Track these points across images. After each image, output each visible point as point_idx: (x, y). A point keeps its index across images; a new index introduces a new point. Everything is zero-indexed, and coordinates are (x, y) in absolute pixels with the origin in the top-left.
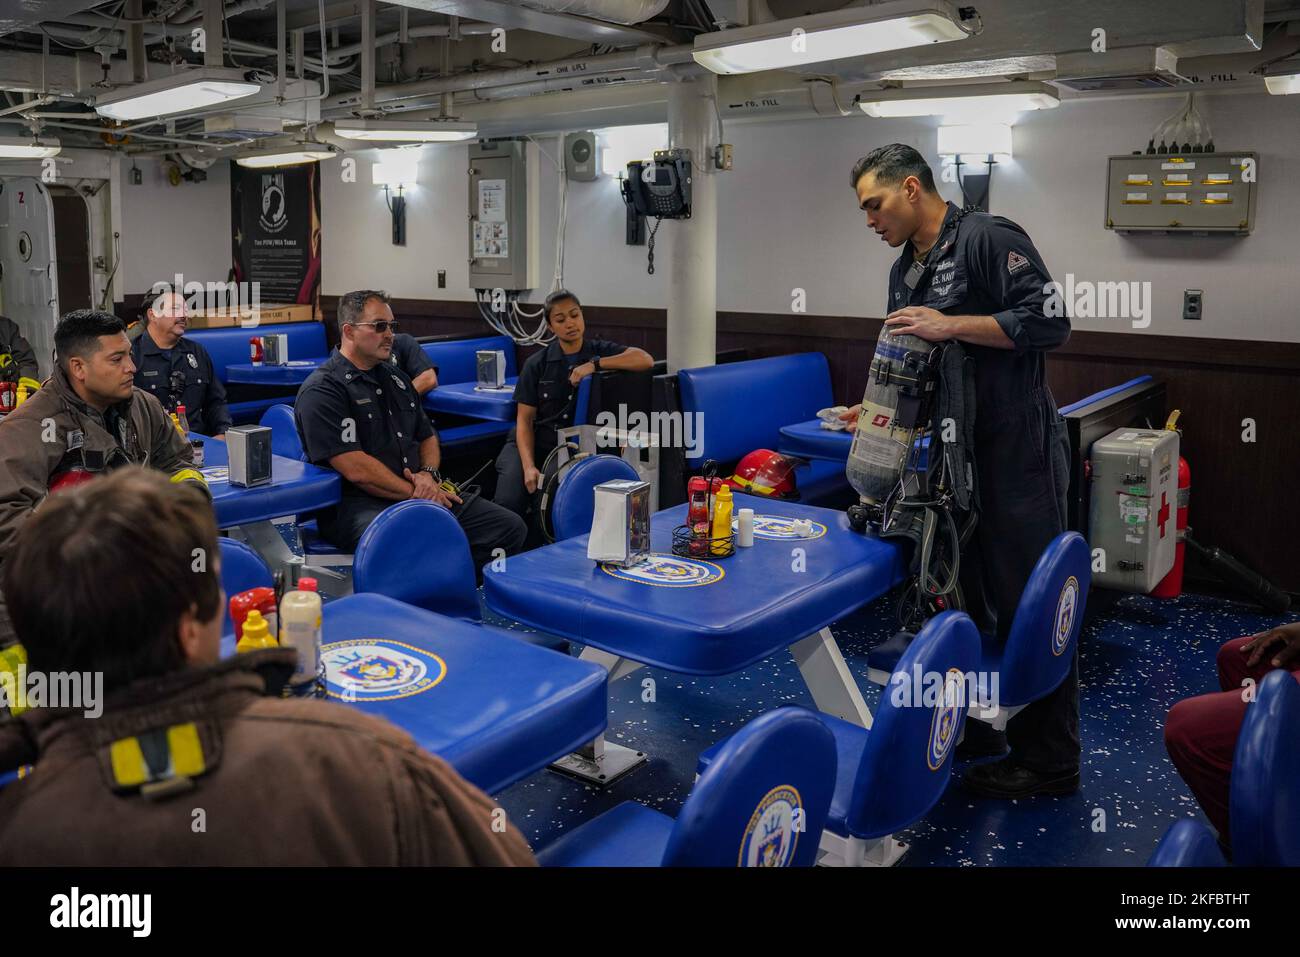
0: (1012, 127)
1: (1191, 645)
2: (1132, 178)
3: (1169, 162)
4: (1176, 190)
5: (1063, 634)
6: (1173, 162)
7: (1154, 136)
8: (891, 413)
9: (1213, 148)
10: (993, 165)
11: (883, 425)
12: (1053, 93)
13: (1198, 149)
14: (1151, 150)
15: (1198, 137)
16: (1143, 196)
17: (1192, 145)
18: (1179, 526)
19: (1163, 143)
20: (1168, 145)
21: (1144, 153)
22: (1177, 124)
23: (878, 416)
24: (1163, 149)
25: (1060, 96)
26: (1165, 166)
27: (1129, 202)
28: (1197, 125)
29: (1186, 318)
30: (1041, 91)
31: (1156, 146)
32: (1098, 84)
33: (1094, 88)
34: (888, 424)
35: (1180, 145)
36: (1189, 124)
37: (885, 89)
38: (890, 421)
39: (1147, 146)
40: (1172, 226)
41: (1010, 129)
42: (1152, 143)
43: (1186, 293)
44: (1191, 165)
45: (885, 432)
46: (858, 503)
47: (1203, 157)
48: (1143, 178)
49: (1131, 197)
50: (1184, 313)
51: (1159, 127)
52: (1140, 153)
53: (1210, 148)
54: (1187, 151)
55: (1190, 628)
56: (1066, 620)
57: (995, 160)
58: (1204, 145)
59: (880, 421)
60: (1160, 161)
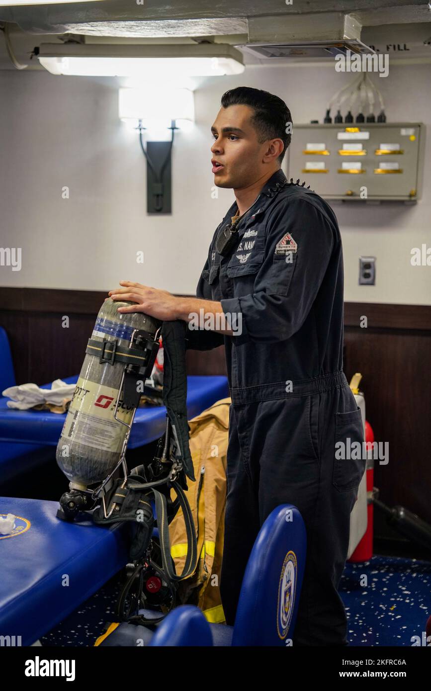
0: (195, 92)
1: (388, 610)
2: (311, 147)
3: (345, 131)
4: (352, 159)
5: (286, 614)
6: (348, 131)
7: (331, 105)
8: (115, 394)
9: (385, 118)
10: (175, 131)
11: (106, 406)
12: (239, 58)
13: (371, 119)
14: (328, 120)
15: (371, 108)
16: (321, 166)
17: (366, 115)
18: (369, 489)
19: (339, 112)
20: (344, 115)
21: (321, 121)
22: (352, 93)
23: (101, 398)
24: (339, 119)
25: (245, 61)
26: (342, 136)
27: (308, 172)
28: (371, 95)
29: (362, 284)
30: (228, 56)
31: (333, 115)
32: (287, 51)
33: (282, 55)
34: (111, 406)
35: (355, 115)
36: (363, 94)
37: (66, 43)
38: (113, 402)
39: (324, 115)
40: (348, 195)
41: (191, 94)
42: (328, 112)
43: (360, 260)
44: (365, 135)
45: (107, 414)
46: (68, 490)
47: (377, 127)
48: (321, 147)
49: (310, 166)
50: (360, 280)
51: (335, 97)
52: (316, 122)
53: (382, 118)
54: (361, 121)
55: (384, 592)
56: (287, 598)
57: (177, 126)
58: (377, 115)
59: (104, 402)
60: (335, 130)
